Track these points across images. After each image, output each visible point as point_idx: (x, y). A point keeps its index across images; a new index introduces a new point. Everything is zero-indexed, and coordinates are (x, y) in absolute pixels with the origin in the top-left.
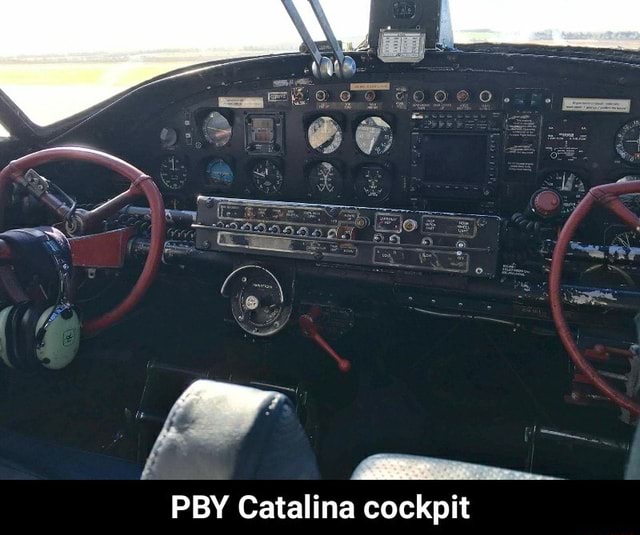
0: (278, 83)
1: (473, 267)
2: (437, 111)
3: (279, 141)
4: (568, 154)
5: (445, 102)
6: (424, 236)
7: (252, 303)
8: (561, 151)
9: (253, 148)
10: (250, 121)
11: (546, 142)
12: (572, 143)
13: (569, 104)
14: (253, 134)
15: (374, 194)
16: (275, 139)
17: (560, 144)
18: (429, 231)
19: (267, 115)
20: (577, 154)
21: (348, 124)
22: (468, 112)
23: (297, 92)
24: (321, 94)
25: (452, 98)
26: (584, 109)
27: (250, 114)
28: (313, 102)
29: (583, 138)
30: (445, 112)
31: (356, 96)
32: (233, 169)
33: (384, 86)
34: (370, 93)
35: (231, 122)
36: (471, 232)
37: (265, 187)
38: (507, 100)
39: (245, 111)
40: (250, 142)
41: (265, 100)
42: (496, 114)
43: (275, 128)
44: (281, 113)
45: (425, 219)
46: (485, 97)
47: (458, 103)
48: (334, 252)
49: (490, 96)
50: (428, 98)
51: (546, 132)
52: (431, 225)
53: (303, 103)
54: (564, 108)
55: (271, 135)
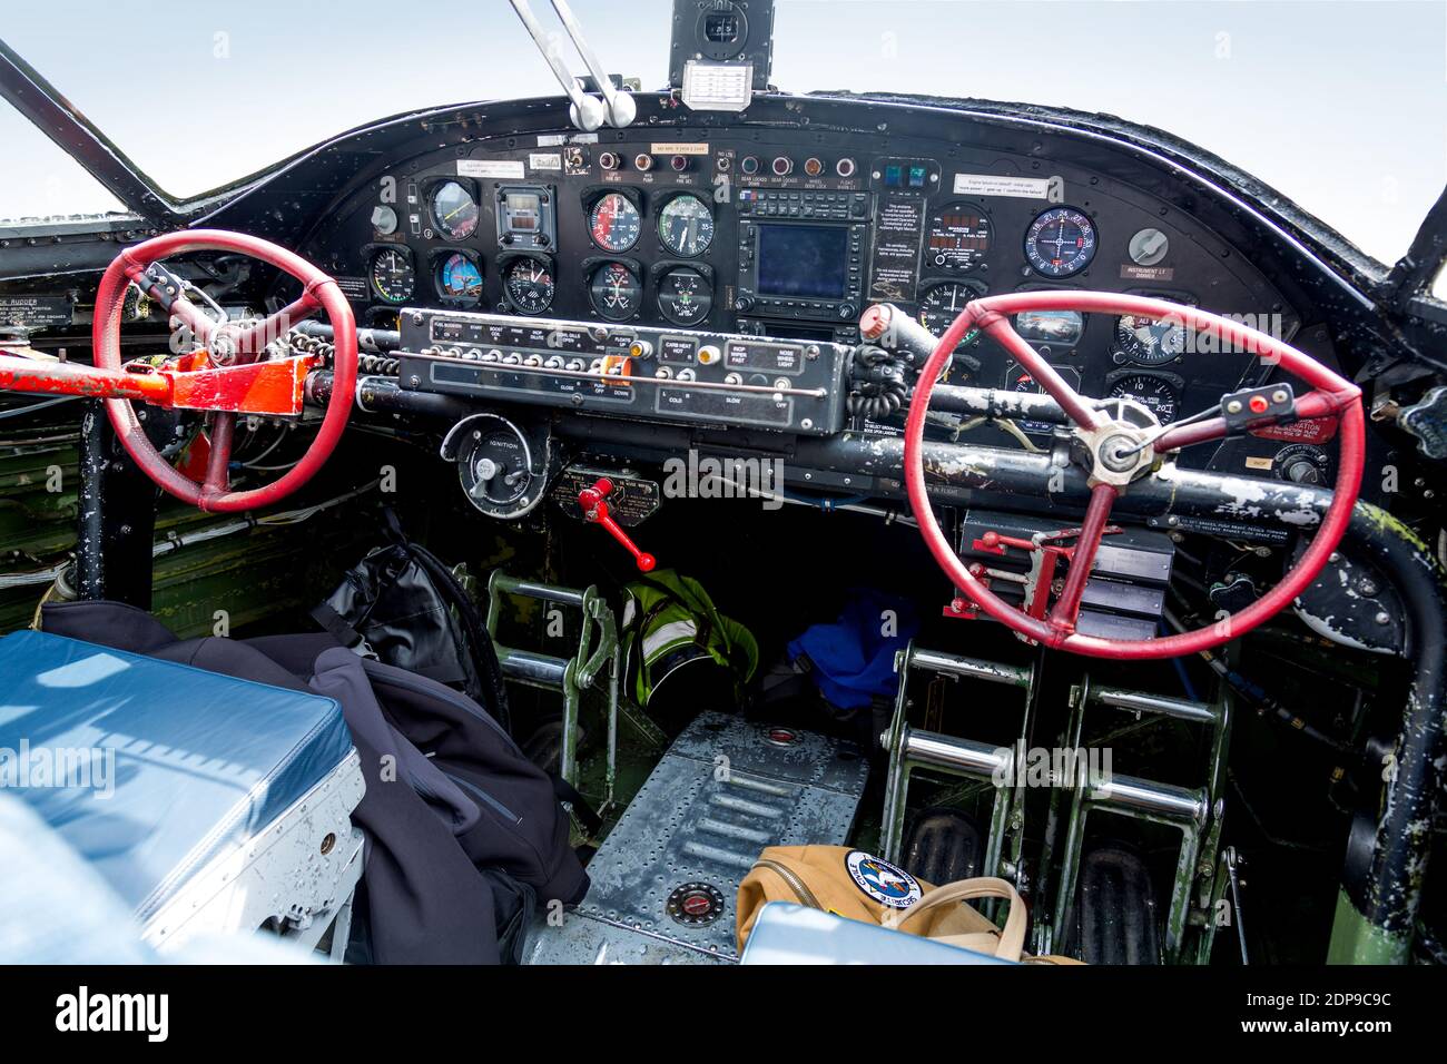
0: (543, 141)
1: (798, 416)
2: (777, 189)
3: (549, 231)
4: (960, 259)
5: (787, 175)
6: (731, 371)
7: (487, 468)
8: (949, 252)
9: (509, 241)
10: (504, 198)
11: (930, 240)
12: (966, 243)
13: (965, 184)
14: (509, 218)
15: (688, 313)
16: (541, 227)
17: (950, 243)
18: (737, 364)
19: (529, 190)
20: (972, 260)
21: (648, 205)
22: (822, 191)
23: (572, 155)
24: (608, 159)
25: (798, 170)
26: (984, 192)
27: (504, 188)
28: (597, 170)
29: (983, 234)
30: (789, 189)
31: (659, 163)
32: (483, 272)
33: (701, 149)
34: (679, 161)
35: (477, 199)
36: (796, 366)
37: (529, 299)
38: (877, 175)
39: (496, 183)
40: (504, 232)
41: (527, 166)
42: (860, 196)
43: (541, 209)
44: (549, 187)
45: (732, 346)
46: (845, 168)
47: (808, 178)
48: (599, 395)
49: (852, 167)
50: (764, 169)
51: (931, 225)
52: (739, 355)
53: (583, 172)
54: (957, 190)
55: (537, 221)
